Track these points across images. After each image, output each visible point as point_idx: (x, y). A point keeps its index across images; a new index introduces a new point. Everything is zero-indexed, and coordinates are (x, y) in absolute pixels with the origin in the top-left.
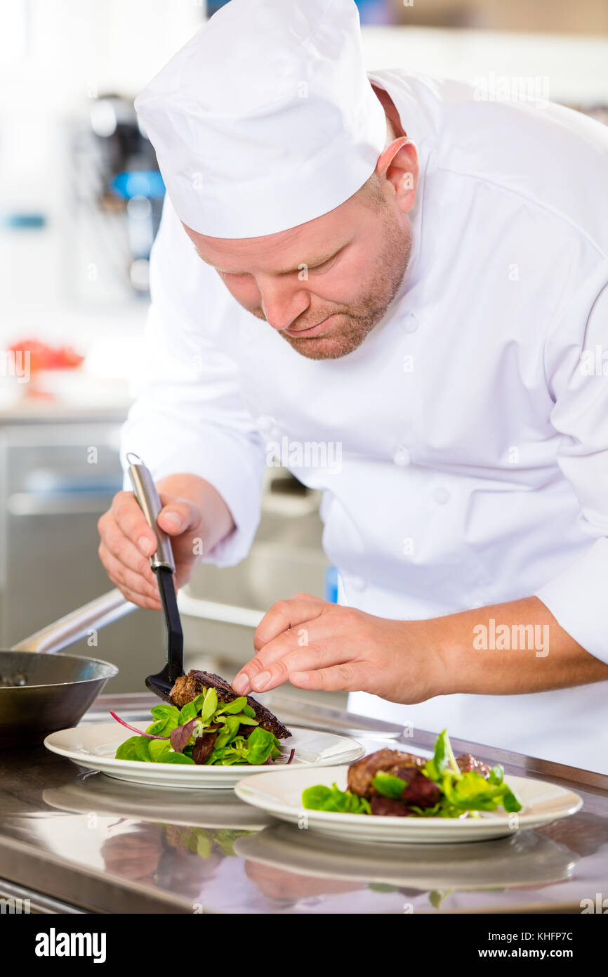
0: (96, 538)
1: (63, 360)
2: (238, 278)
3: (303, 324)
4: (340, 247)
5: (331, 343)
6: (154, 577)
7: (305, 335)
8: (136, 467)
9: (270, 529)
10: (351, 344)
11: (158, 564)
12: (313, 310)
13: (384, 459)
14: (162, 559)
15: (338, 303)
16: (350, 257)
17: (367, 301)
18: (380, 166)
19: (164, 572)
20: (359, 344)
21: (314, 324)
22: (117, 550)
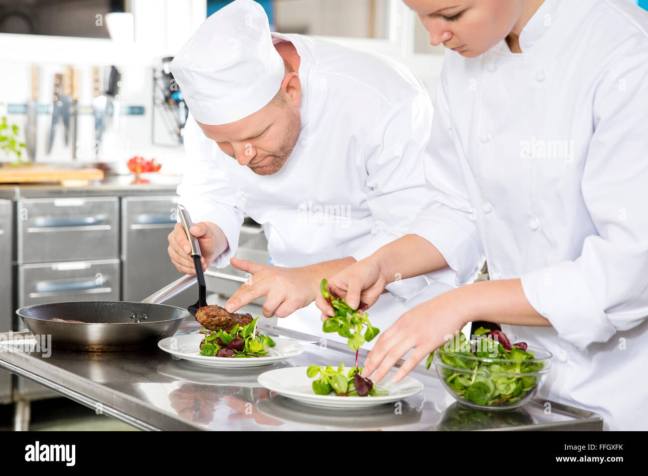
0: (167, 243)
1: (151, 168)
2: (225, 145)
3: (254, 162)
4: (267, 126)
5: (268, 169)
6: (192, 260)
7: (256, 165)
8: (182, 210)
9: (244, 240)
10: (277, 168)
11: (193, 254)
12: (258, 155)
13: (294, 207)
14: (195, 251)
15: (269, 152)
16: (272, 130)
17: (282, 149)
18: (283, 86)
19: (196, 258)
20: (280, 168)
21: (259, 161)
22: (177, 250)
